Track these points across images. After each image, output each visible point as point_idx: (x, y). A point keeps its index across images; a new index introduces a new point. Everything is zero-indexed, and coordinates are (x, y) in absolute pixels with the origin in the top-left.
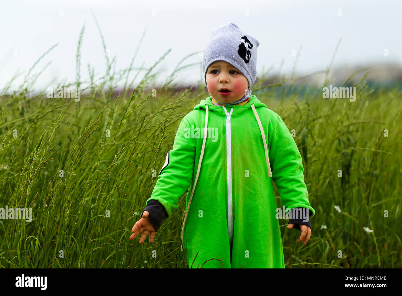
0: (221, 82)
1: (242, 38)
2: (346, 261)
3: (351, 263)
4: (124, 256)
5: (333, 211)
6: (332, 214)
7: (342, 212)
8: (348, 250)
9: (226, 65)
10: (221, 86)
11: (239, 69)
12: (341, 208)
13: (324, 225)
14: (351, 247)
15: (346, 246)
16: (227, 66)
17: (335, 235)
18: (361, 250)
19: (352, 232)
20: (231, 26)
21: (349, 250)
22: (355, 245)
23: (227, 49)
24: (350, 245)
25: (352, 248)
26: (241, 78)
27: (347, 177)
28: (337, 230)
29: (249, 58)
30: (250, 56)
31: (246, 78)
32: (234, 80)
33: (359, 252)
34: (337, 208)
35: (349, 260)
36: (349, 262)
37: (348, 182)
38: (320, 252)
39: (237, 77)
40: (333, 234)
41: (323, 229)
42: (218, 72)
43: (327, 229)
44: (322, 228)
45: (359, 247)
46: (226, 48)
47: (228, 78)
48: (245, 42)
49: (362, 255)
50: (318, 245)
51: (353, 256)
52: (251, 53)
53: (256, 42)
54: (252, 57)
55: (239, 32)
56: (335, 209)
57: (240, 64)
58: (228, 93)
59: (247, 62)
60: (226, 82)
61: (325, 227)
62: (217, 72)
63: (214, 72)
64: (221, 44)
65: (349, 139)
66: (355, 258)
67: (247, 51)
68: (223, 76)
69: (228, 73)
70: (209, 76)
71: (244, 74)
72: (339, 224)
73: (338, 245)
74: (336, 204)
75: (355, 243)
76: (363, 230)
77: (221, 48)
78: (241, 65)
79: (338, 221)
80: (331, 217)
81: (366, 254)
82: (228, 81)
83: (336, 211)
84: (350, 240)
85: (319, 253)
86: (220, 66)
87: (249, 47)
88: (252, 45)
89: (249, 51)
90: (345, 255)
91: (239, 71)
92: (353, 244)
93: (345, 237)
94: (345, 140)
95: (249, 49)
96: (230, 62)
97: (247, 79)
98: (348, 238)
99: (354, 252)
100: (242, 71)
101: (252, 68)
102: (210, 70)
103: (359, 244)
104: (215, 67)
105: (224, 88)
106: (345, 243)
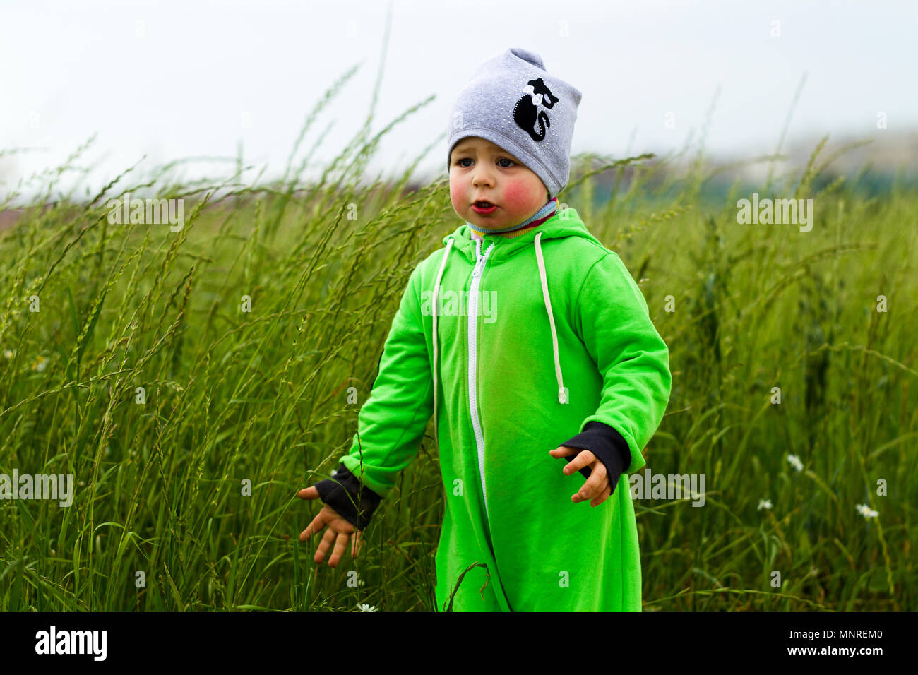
0: (476, 185)
1: (531, 83)
2: (817, 582)
3: (828, 586)
4: (312, 569)
5: (785, 469)
6: (783, 475)
7: (804, 470)
8: (820, 556)
9: (486, 145)
10: (476, 195)
11: (516, 155)
12: (803, 461)
13: (766, 500)
14: (827, 550)
15: (816, 548)
16: (489, 149)
17: (792, 524)
18: (851, 559)
19: (828, 517)
20: (508, 57)
21: (824, 555)
22: (836, 546)
23: (488, 110)
24: (826, 545)
25: (830, 553)
26: (523, 175)
27: (819, 391)
28: (796, 511)
29: (543, 130)
30: (545, 124)
31: (537, 175)
32: (505, 181)
33: (845, 562)
34: (795, 461)
35: (823, 579)
36: (823, 584)
37: (821, 401)
38: (757, 560)
39: (513, 174)
40: (787, 520)
41: (764, 509)
42: (472, 163)
43: (771, 510)
44: (760, 507)
45: (845, 551)
46: (487, 108)
47: (491, 177)
48: (533, 94)
49: (853, 567)
50: (754, 546)
51: (832, 571)
52: (550, 119)
53: (569, 92)
54: (552, 126)
55: (526, 69)
56: (789, 464)
57: (520, 145)
58: (490, 210)
59: (538, 138)
60: (487, 185)
61: (767, 504)
62: (470, 162)
63: (466, 163)
64: (477, 98)
65: (823, 305)
66: (838, 574)
67: (539, 112)
68: (480, 171)
69: (494, 164)
70: (455, 170)
71: (531, 167)
72: (800, 497)
73: (798, 546)
74: (792, 453)
75: (837, 541)
76: (856, 511)
77: (476, 107)
78: (522, 146)
79: (797, 490)
80: (782, 481)
81: (861, 565)
82: (491, 182)
83: (792, 469)
84: (825, 535)
85: (753, 564)
86: (473, 150)
87: (544, 102)
88: (554, 100)
89: (543, 114)
90: (815, 569)
91: (517, 159)
92: (833, 544)
93: (814, 528)
94: (816, 306)
95: (545, 109)
96: (494, 140)
97: (541, 179)
98: (820, 529)
99: (835, 561)
100: (524, 160)
101: (552, 152)
102: (455, 157)
103: (845, 545)
104: (464, 151)
105: (482, 198)
106: (814, 541)
